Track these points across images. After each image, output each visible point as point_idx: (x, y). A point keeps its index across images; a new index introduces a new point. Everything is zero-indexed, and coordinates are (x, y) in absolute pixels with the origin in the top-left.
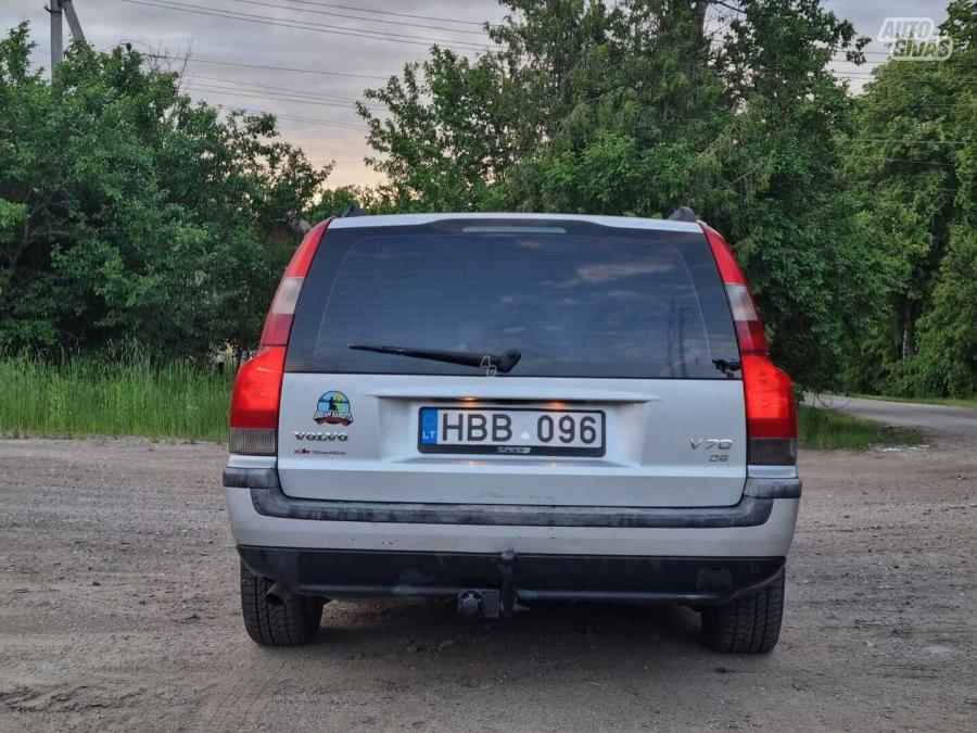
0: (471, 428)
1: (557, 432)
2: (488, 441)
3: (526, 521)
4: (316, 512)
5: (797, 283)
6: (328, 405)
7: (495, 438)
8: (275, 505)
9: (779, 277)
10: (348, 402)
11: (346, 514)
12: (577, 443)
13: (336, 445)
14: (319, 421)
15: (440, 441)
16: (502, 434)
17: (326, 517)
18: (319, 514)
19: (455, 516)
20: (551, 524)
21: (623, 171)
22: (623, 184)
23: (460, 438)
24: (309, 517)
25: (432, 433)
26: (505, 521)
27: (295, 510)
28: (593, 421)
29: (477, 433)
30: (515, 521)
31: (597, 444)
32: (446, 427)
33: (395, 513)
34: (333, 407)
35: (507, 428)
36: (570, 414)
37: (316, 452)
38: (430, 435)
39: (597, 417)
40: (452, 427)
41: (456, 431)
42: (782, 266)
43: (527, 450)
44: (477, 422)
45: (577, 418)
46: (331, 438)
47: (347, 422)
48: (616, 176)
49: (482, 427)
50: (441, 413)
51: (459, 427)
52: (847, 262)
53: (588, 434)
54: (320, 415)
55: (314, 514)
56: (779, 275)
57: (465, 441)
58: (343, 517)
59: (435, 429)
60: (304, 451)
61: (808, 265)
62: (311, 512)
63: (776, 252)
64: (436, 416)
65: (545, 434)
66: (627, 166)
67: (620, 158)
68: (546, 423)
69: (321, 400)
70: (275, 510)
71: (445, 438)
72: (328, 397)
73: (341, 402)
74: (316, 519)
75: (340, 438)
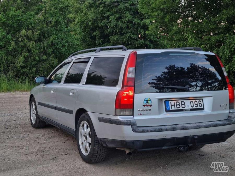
0: (177, 105)
1: (195, 105)
2: (181, 108)
3: (195, 128)
4: (149, 130)
5: (62, 48)
6: (146, 102)
7: (182, 107)
8: (139, 130)
9: (57, 47)
10: (151, 101)
11: (156, 130)
12: (199, 107)
13: (148, 112)
14: (144, 106)
15: (171, 109)
16: (183, 106)
17: (151, 131)
18: (150, 131)
19: (180, 128)
20: (200, 128)
21: (20, 19)
22: (20, 22)
23: (175, 108)
24: (147, 132)
25: (169, 107)
26: (191, 128)
27: (143, 130)
28: (201, 101)
29: (178, 106)
30: (193, 128)
31: (202, 107)
32: (171, 105)
33: (167, 129)
34: (147, 102)
35: (184, 104)
36: (196, 100)
37: (143, 114)
38: (168, 108)
39: (201, 100)
40: (173, 105)
41: (174, 106)
42: (57, 44)
43: (189, 110)
44: (178, 104)
45: (198, 101)
46: (147, 110)
47: (151, 106)
48: (18, 20)
49: (179, 105)
50: (170, 102)
51: (174, 105)
52: (72, 44)
53: (200, 105)
54: (144, 104)
55: (148, 131)
56: (57, 46)
57: (176, 109)
58: (155, 131)
59: (169, 106)
60: (140, 114)
61: (64, 44)
62: (148, 130)
63: (56, 41)
64: (169, 102)
65: (192, 106)
66: (21, 17)
67: (19, 15)
68: (192, 103)
69: (144, 100)
70: (138, 131)
71: (172, 108)
72: (146, 100)
73: (149, 101)
74: (149, 132)
75: (149, 110)
